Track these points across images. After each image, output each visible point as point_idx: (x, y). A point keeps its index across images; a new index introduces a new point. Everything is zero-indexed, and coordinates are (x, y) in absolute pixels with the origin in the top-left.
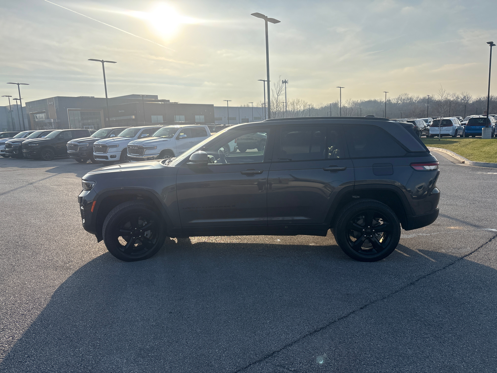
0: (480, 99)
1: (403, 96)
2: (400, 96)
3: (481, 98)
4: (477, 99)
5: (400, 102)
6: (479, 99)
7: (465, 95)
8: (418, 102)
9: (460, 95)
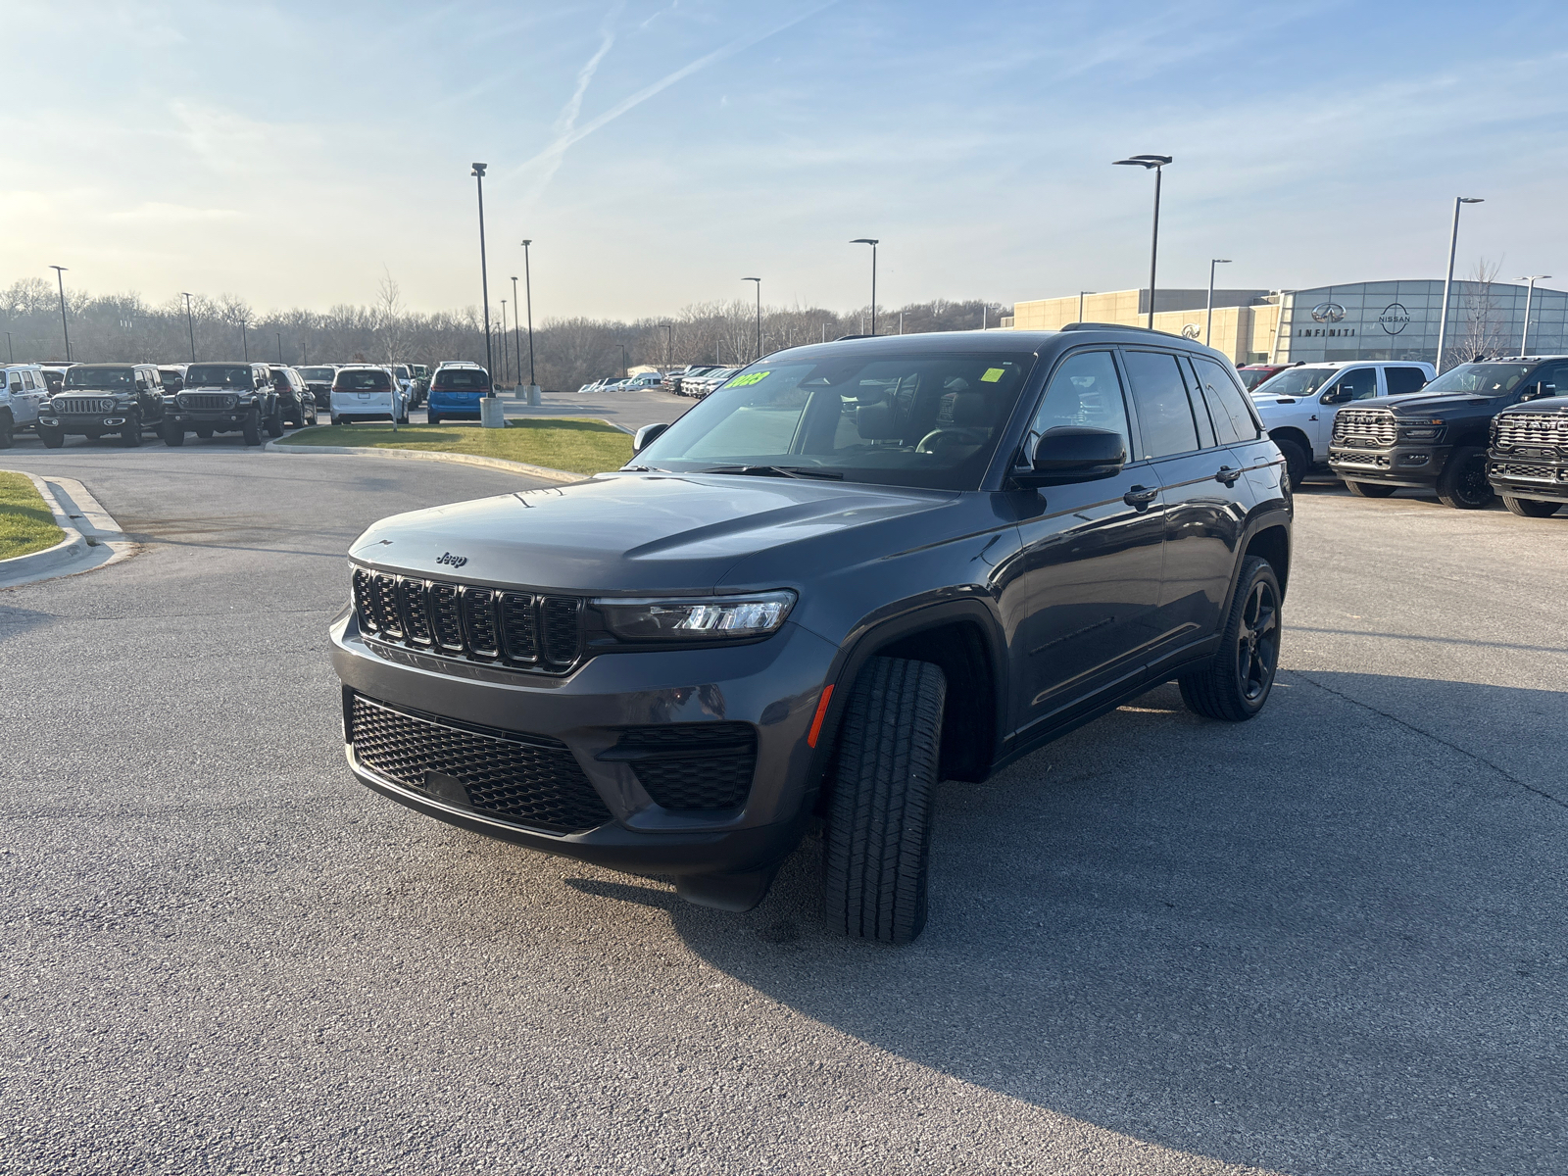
0: (277, 318)
1: (29, 288)
2: (18, 285)
3: (280, 316)
4: (269, 317)
5: (20, 307)
6: (272, 318)
7: (232, 302)
8: (89, 311)
9: (220, 303)
